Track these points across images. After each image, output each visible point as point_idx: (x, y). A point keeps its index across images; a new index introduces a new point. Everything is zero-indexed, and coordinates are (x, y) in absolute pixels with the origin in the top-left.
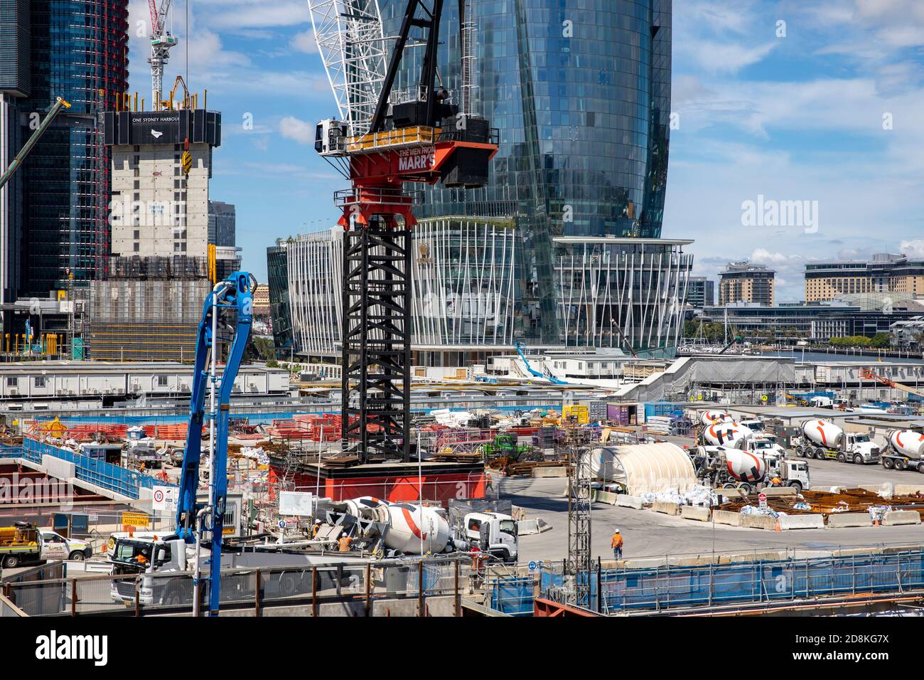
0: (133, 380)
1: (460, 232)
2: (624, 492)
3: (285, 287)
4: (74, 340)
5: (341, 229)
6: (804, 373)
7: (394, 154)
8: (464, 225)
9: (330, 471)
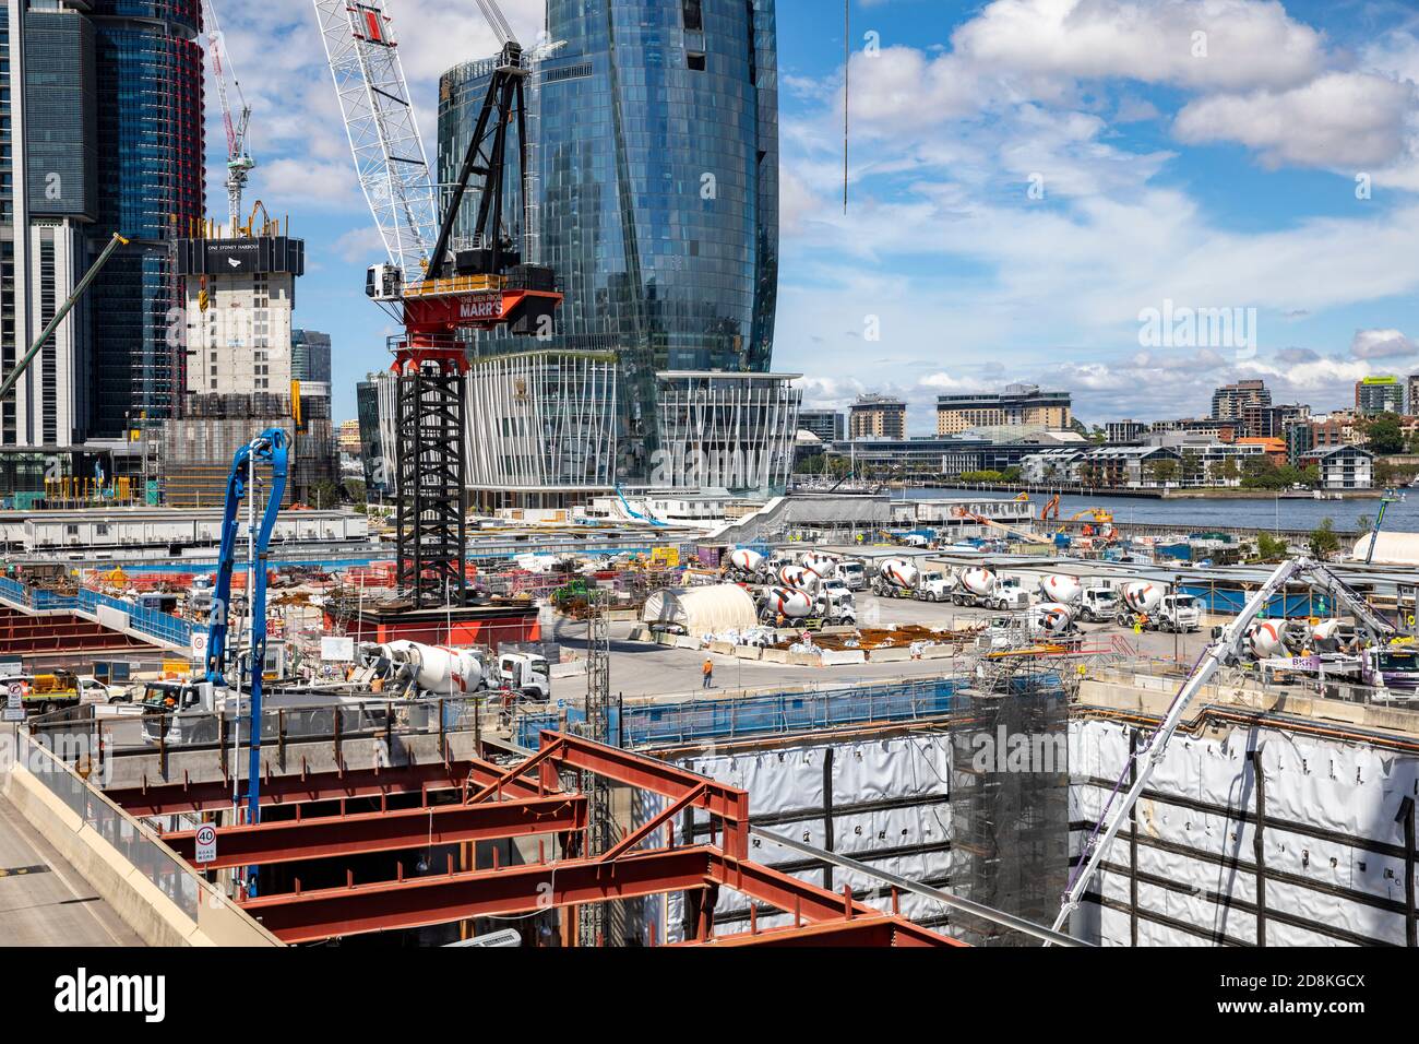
0: (202, 527)
1: (559, 367)
2: (685, 633)
3: (376, 425)
4: (148, 484)
5: (395, 374)
6: (905, 511)
7: (455, 301)
8: (563, 358)
9: (382, 617)
